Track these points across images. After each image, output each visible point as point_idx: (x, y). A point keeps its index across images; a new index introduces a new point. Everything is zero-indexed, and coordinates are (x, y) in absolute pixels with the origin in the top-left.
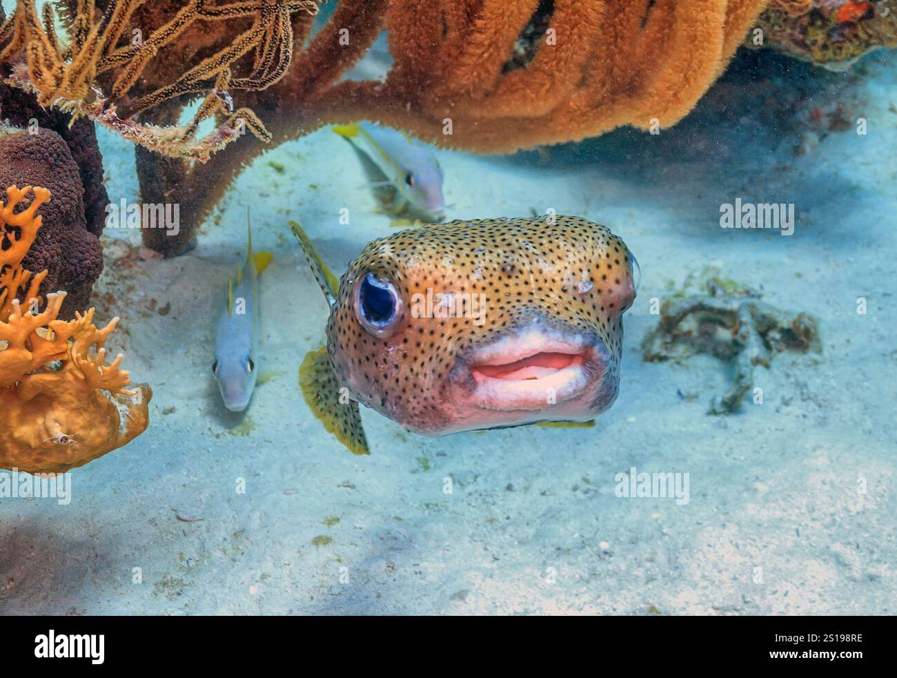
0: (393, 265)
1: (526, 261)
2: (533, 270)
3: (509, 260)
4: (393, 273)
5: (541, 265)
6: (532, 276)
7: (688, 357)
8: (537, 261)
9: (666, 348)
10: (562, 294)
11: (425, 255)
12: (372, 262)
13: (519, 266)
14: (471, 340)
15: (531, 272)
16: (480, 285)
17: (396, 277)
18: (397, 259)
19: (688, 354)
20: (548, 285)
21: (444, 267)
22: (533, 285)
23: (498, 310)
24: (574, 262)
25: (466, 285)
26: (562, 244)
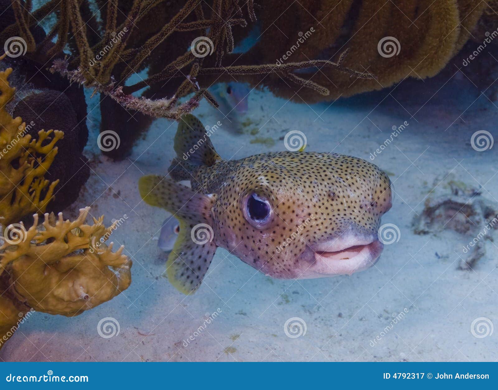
0: (269, 191)
1: (340, 189)
2: (345, 195)
3: (331, 189)
4: (269, 196)
5: (349, 193)
6: (344, 199)
7: (440, 232)
8: (347, 190)
9: (428, 227)
10: (360, 210)
11: (288, 187)
12: (256, 187)
13: (337, 193)
14: (314, 238)
15: (344, 197)
16: (317, 205)
17: (271, 198)
18: (272, 188)
19: (440, 229)
20: (353, 204)
21: (298, 194)
22: (345, 205)
23: (329, 220)
24: (365, 191)
25: (310, 205)
26: (358, 179)
